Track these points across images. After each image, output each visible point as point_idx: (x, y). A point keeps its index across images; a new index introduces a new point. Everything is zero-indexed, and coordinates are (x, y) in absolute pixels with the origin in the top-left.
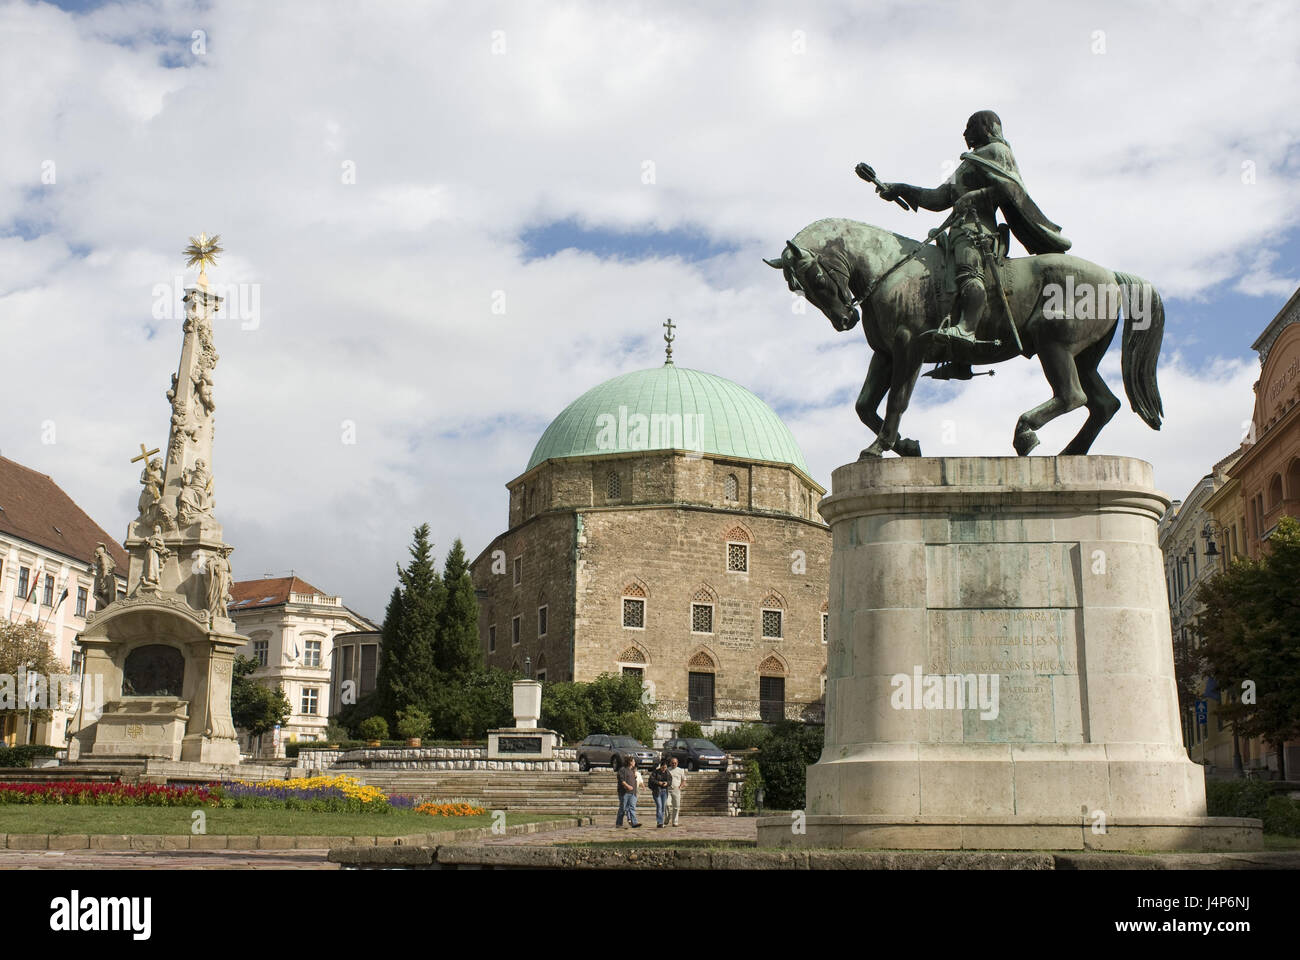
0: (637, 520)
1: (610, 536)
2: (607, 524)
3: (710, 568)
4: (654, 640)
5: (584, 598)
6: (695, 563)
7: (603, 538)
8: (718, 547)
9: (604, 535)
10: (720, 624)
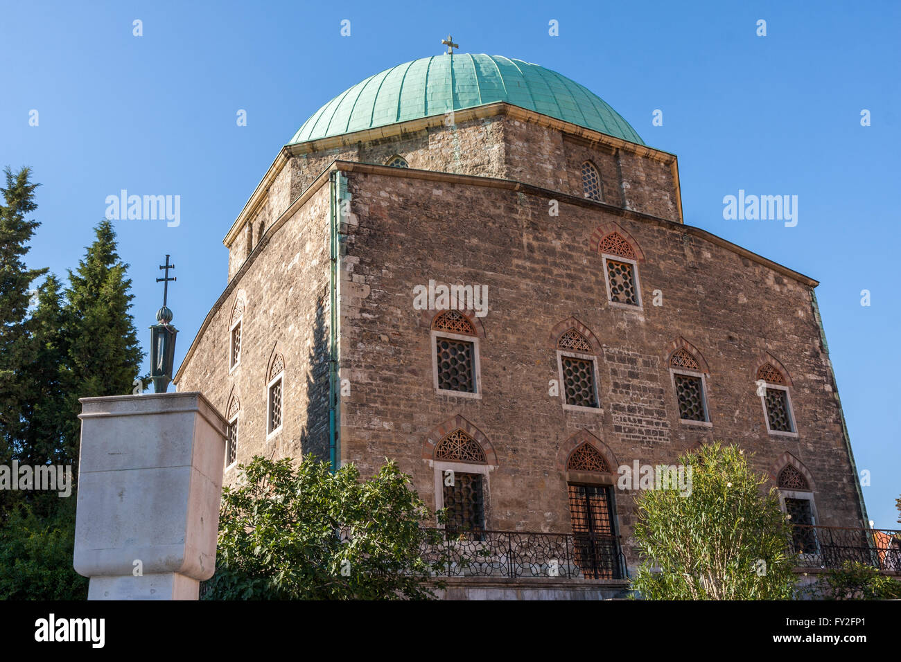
0: (450, 199)
1: (402, 220)
2: (394, 198)
3: (581, 294)
4: (498, 417)
5: (357, 330)
6: (557, 284)
7: (390, 222)
8: (590, 262)
9: (391, 216)
10: (610, 392)
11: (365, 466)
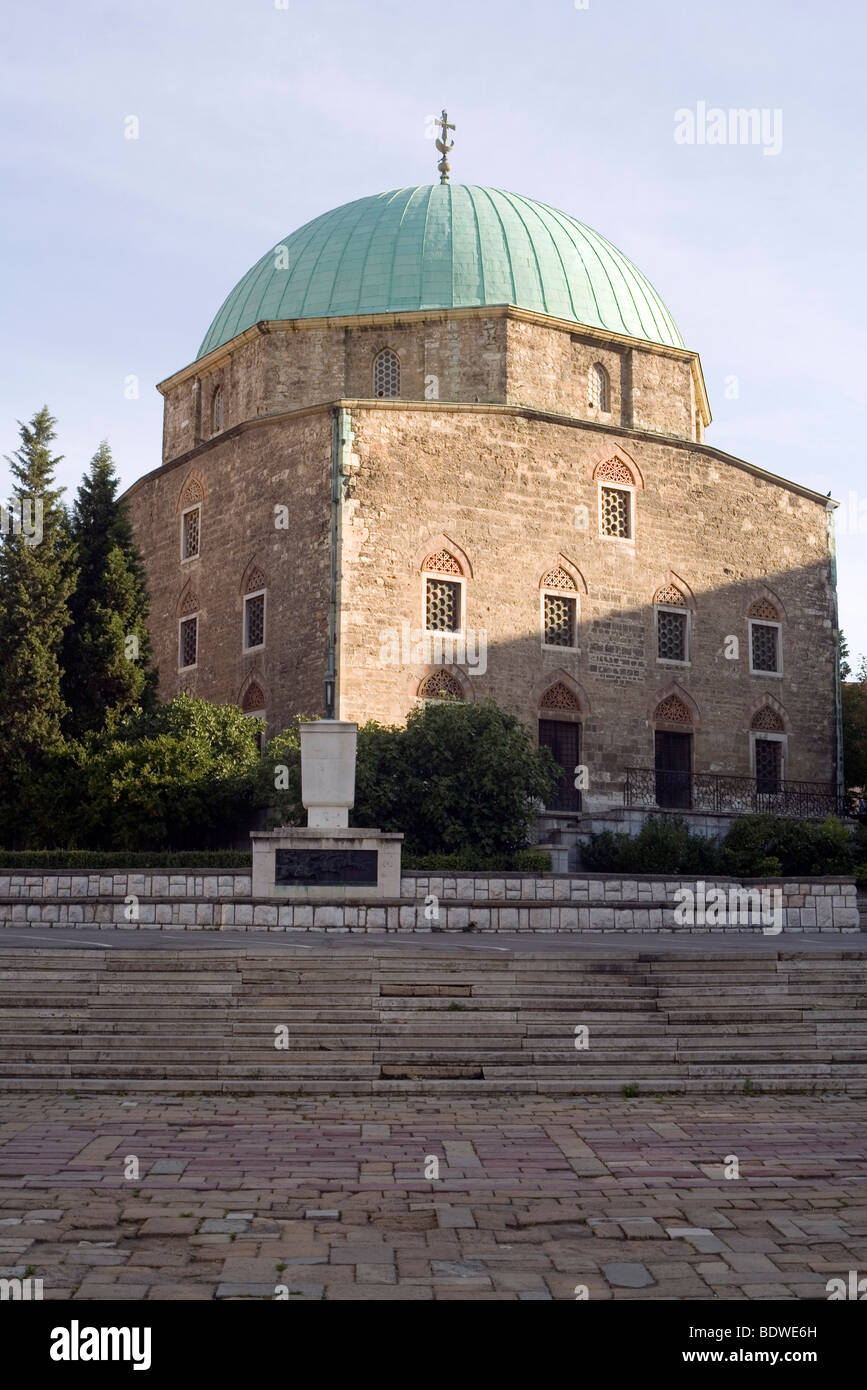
0: (449, 430)
1: (401, 458)
3: (571, 528)
5: (356, 573)
6: (547, 518)
7: (389, 460)
8: (585, 492)
9: (391, 454)
10: (590, 632)
11: (360, 701)
